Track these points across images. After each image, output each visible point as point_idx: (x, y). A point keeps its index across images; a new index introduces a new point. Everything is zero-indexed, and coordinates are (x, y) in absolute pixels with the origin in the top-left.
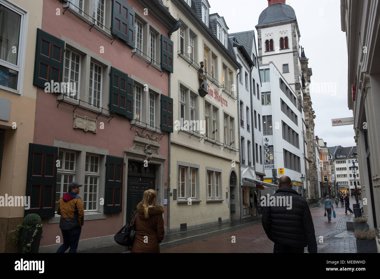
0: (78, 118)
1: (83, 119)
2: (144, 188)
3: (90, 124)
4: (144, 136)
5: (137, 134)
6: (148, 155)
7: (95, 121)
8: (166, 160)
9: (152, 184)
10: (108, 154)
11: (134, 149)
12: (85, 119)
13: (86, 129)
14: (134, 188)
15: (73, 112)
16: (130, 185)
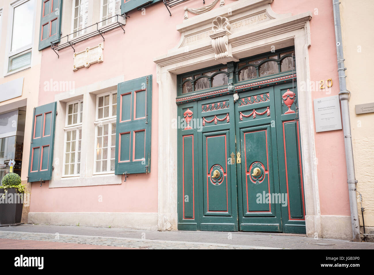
0: (78, 55)
1: (83, 53)
2: (253, 114)
3: (93, 54)
4: (207, 8)
5: (186, 14)
6: (213, 40)
7: (99, 46)
8: (309, 16)
9: (289, 98)
10: (123, 81)
11: (181, 47)
12: (86, 52)
13: (87, 64)
14: (216, 121)
15: (74, 52)
16: (203, 117)
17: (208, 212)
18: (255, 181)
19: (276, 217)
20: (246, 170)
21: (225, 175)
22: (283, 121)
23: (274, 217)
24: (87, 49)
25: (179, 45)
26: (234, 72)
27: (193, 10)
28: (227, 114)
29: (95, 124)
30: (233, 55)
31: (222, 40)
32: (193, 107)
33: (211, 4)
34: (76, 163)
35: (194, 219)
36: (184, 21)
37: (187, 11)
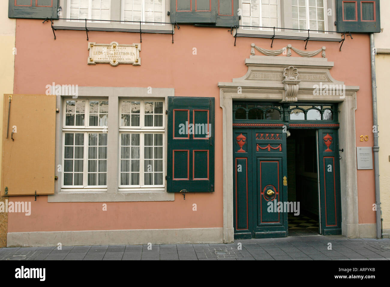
0: (97, 47)
1: (106, 47)
3: (124, 53)
4: (276, 53)
5: (253, 50)
6: (287, 85)
7: (134, 46)
8: (358, 90)
9: (329, 140)
10: (172, 94)
11: (247, 79)
12: (111, 47)
13: (114, 62)
14: (269, 148)
15: (88, 40)
16: (257, 144)
17: (261, 223)
21: (277, 194)
22: (324, 156)
24: (113, 44)
25: (245, 77)
26: (288, 112)
27: (262, 49)
28: (280, 144)
29: (120, 132)
30: (298, 100)
31: (296, 88)
32: (247, 133)
33: (280, 51)
34: (85, 173)
35: (247, 230)
36: (251, 56)
37: (254, 48)
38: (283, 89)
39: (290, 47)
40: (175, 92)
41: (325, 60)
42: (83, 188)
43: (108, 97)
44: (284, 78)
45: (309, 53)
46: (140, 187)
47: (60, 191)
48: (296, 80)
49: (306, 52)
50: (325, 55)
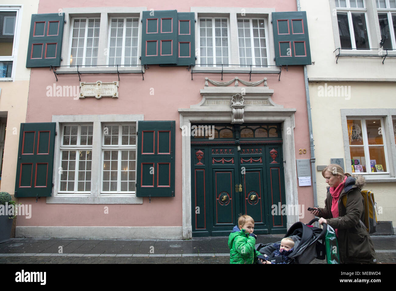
0: (86, 85)
1: (93, 85)
2: (250, 160)
3: (106, 89)
4: (225, 84)
5: (207, 83)
6: (234, 109)
7: (114, 84)
8: (296, 111)
9: (274, 154)
10: (142, 119)
11: (202, 105)
12: (97, 85)
13: (99, 96)
14: (223, 161)
15: (80, 80)
16: (213, 158)
17: (217, 224)
18: (251, 203)
19: (265, 225)
20: (245, 196)
21: (231, 199)
22: (271, 167)
23: (264, 225)
24: (98, 82)
25: (201, 104)
26: (239, 131)
27: (213, 81)
28: (232, 158)
29: (102, 149)
30: (244, 121)
31: (242, 111)
32: (204, 149)
33: (229, 82)
34: (76, 181)
35: (205, 229)
36: (205, 88)
37: (207, 81)
38: (232, 112)
39: (237, 79)
40: (144, 117)
41: (267, 88)
42: (74, 193)
43: (93, 122)
44: (232, 104)
45: (253, 83)
46: (117, 193)
47: (57, 195)
48: (242, 105)
49: (250, 82)
50: (267, 84)
